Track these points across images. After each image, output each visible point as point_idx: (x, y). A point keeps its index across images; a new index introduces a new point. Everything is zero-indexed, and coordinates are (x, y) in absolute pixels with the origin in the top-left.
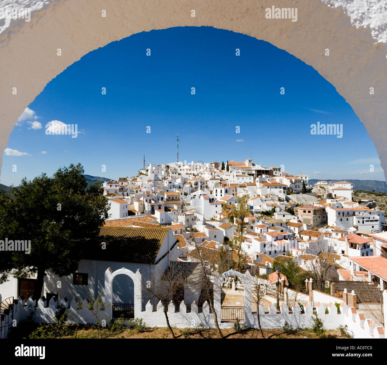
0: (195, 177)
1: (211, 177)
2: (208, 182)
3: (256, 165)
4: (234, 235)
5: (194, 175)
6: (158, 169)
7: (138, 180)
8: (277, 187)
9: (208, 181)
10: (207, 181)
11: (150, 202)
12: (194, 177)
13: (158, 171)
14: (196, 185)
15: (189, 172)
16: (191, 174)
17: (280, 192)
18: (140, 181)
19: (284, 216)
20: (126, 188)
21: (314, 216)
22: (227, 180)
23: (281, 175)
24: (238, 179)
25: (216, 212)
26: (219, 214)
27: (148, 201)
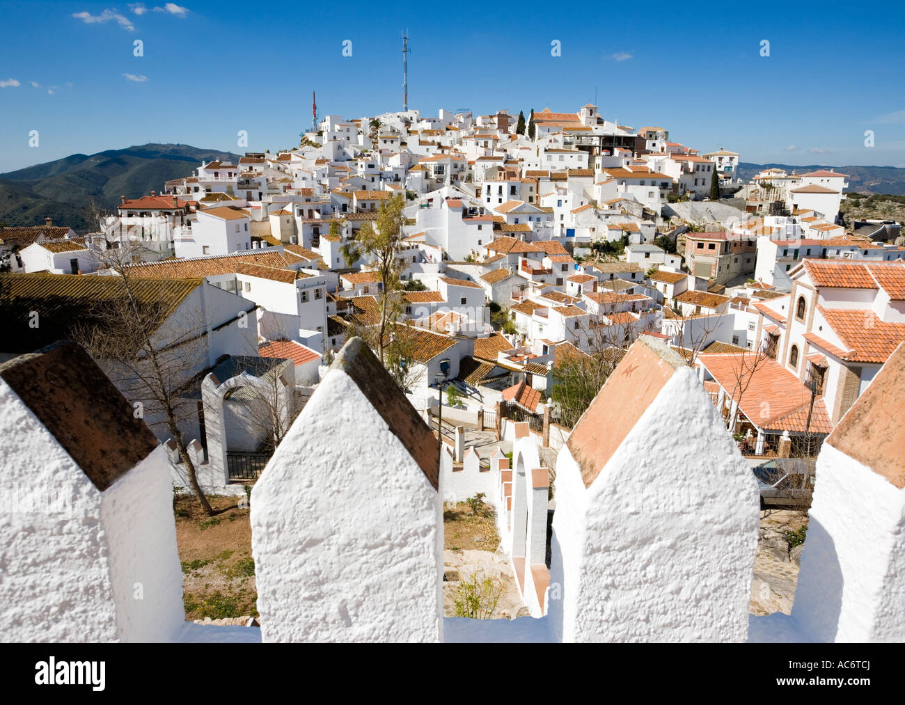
0: (443, 151)
1: (481, 152)
2: (473, 167)
3: (605, 123)
4: (513, 298)
5: (440, 146)
6: (348, 130)
7: (294, 158)
8: (646, 181)
9: (473, 163)
10: (471, 163)
11: (311, 216)
12: (440, 151)
13: (348, 134)
14: (439, 173)
15: (430, 139)
16: (433, 143)
17: (651, 194)
18: (300, 162)
19: (648, 255)
20: (257, 179)
21: (722, 256)
22: (522, 160)
23: (665, 150)
24: (549, 158)
25: (480, 243)
26: (485, 247)
27: (306, 213)
